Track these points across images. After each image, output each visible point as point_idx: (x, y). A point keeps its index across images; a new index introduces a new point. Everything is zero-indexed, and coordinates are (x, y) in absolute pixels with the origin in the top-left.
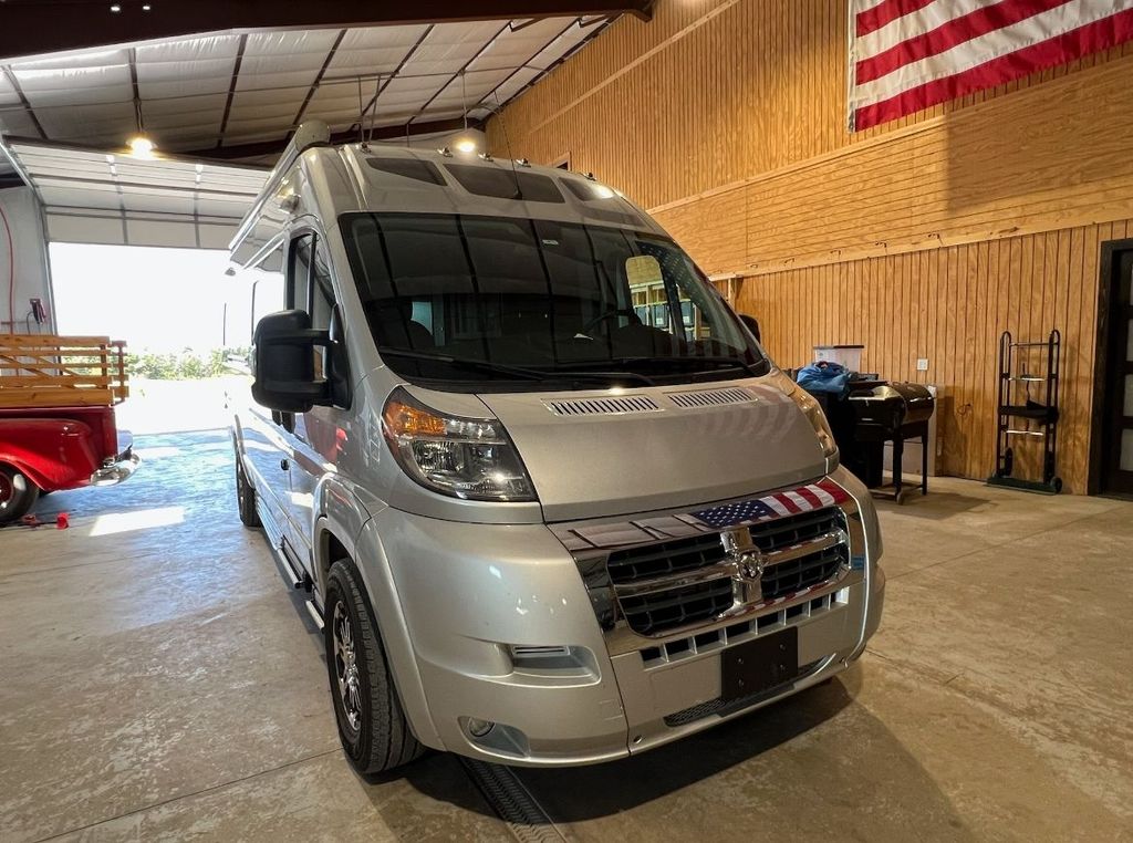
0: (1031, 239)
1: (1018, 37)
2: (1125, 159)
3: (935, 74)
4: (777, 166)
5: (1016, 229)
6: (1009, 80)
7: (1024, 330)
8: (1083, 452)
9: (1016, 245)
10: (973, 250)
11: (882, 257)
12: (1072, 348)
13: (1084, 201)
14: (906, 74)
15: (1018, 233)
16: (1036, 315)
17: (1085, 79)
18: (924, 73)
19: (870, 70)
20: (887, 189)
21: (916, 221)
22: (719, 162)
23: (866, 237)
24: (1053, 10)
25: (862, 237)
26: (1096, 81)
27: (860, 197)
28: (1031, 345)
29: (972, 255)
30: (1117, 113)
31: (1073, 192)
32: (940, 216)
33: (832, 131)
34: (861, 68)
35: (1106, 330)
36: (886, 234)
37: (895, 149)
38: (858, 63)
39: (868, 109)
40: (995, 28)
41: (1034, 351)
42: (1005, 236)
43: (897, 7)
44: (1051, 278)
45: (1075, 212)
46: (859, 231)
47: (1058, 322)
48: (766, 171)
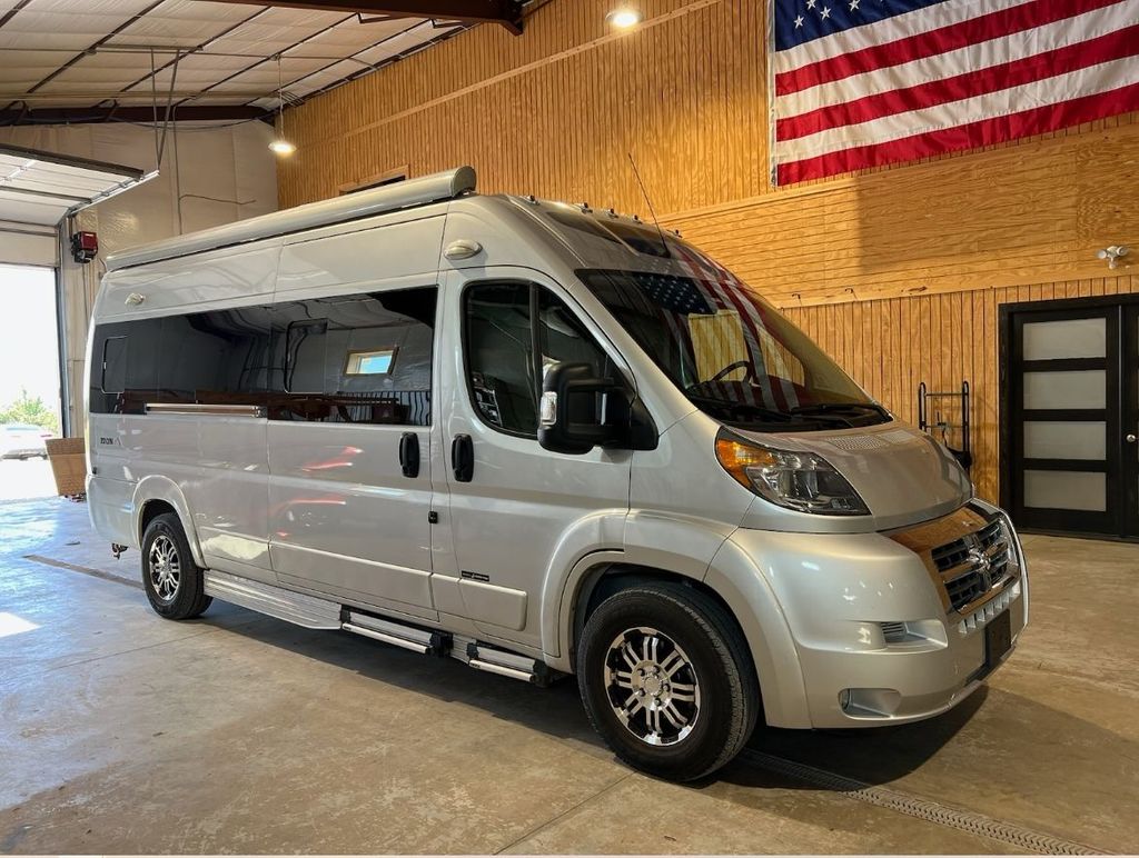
0: (938, 298)
1: (931, 120)
2: (1014, 234)
3: (854, 142)
4: (678, 210)
5: (924, 288)
6: (923, 157)
7: (936, 381)
8: (993, 492)
9: (925, 303)
10: (886, 305)
11: (796, 308)
12: (979, 399)
13: (983, 267)
14: (827, 139)
15: (926, 292)
16: (946, 367)
17: (978, 162)
18: (845, 139)
19: (790, 129)
20: (798, 242)
21: (829, 275)
22: (610, 198)
23: (779, 288)
24: (959, 102)
25: (774, 287)
26: (985, 165)
27: (771, 247)
28: (942, 395)
29: (885, 310)
30: (1005, 194)
31: (972, 259)
32: (854, 271)
33: (739, 179)
34: (782, 125)
35: (1007, 381)
36: (799, 285)
37: (806, 204)
38: (778, 121)
39: (789, 165)
40: (910, 109)
41: (946, 401)
42: (915, 293)
43: (816, 75)
44: (956, 334)
45: (975, 276)
46: (772, 281)
47: (966, 374)
48: (666, 213)
